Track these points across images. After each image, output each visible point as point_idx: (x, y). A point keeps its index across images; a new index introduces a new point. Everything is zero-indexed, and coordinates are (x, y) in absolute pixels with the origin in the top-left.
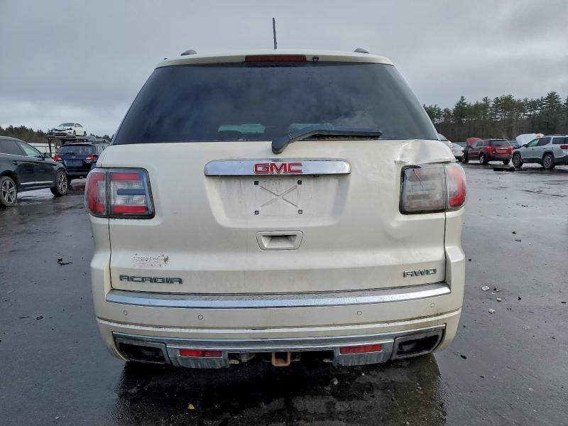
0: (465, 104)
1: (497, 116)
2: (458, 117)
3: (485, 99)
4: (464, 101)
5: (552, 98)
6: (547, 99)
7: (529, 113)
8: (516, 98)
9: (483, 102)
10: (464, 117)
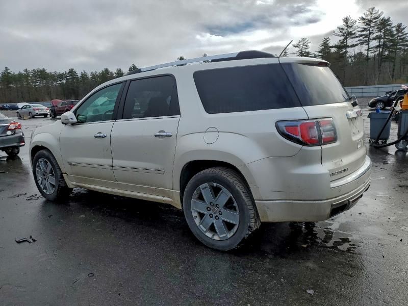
0: (9, 73)
1: (37, 84)
2: (6, 83)
3: (26, 70)
4: (8, 71)
5: (72, 72)
6: (69, 73)
7: (59, 82)
8: (48, 71)
9: (23, 72)
10: (10, 83)
